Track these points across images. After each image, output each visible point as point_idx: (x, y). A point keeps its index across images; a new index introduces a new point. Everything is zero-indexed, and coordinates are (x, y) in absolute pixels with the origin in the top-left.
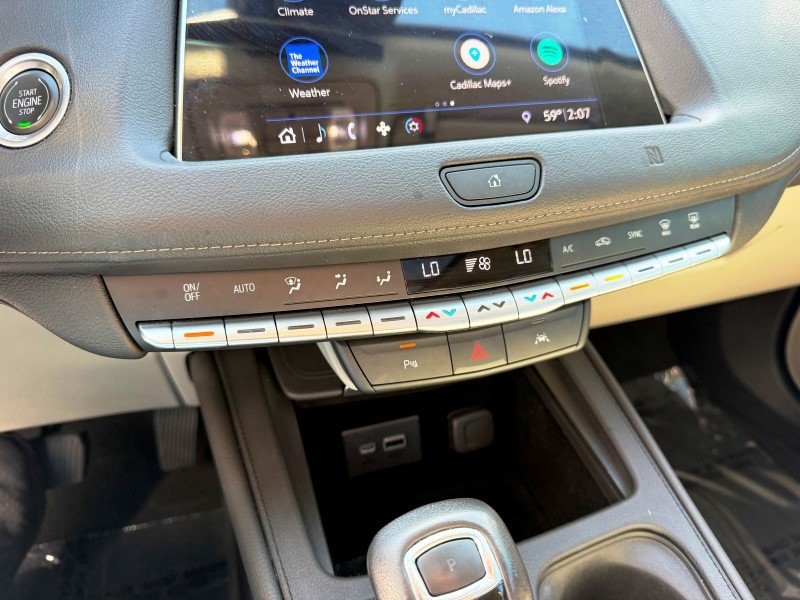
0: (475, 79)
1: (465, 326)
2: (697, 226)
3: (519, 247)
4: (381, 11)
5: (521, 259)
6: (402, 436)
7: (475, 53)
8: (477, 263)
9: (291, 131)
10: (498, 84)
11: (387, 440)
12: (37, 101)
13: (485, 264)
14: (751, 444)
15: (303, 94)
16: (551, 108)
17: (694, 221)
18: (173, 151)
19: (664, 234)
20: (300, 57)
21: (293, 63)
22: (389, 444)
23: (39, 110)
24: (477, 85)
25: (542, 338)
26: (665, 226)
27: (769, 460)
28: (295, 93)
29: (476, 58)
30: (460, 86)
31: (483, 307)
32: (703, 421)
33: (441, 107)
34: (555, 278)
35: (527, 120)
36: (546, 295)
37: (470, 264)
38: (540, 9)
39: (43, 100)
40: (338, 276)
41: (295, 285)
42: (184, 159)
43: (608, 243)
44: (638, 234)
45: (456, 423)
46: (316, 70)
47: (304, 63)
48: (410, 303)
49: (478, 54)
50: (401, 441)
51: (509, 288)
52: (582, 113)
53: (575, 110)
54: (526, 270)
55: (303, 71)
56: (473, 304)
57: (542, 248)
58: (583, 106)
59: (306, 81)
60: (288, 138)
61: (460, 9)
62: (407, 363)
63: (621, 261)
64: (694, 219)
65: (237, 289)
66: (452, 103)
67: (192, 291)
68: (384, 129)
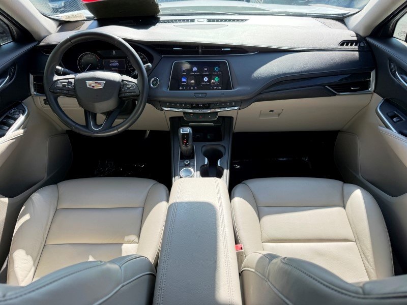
0: (205, 83)
4: (195, 73)
5: (207, 105)
10: (208, 83)
13: (201, 105)
15: (183, 83)
16: (215, 86)
18: (168, 89)
21: (183, 80)
25: (210, 117)
30: (203, 83)
35: (211, 88)
37: (199, 105)
38: (217, 73)
41: (178, 105)
49: (206, 79)
51: (204, 109)
52: (220, 87)
53: (218, 87)
57: (210, 104)
59: (184, 82)
61: (205, 73)
63: (220, 108)
65: (172, 105)
67: (168, 104)
68: (192, 88)
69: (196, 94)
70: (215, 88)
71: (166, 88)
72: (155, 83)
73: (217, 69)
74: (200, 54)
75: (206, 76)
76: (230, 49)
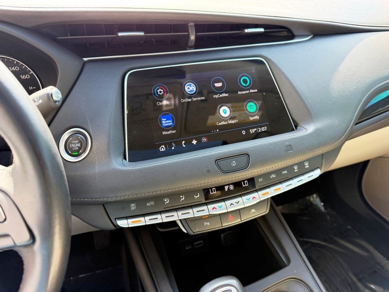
0: (225, 121)
1: (226, 211)
2: (308, 166)
3: (244, 181)
4: (192, 100)
5: (244, 184)
6: (202, 241)
7: (225, 111)
8: (229, 187)
9: (163, 146)
10: (233, 122)
11: (196, 243)
12: (79, 145)
13: (232, 187)
14: (349, 227)
15: (167, 133)
16: (252, 128)
17: (307, 165)
18: (125, 158)
19: (295, 171)
20: (165, 119)
21: (163, 122)
22: (196, 245)
23: (80, 148)
24: (226, 123)
25: (253, 211)
26: (296, 168)
27: (357, 234)
28: (164, 133)
29: (225, 113)
30: (220, 124)
31: (232, 204)
32: (328, 218)
33: (214, 132)
34: (257, 191)
35: (244, 134)
36: (254, 198)
37: (226, 188)
38: (248, 92)
39: (81, 145)
40: (181, 197)
41: (167, 201)
42: (129, 161)
43: (275, 176)
44: (286, 172)
45: (222, 235)
46: (171, 124)
47: (167, 122)
48: (206, 204)
49: (226, 112)
50: (201, 243)
51: (240, 196)
52: (264, 129)
53: (261, 128)
54: (246, 189)
55: (167, 124)
56: (228, 203)
57: (251, 181)
58: (264, 126)
59: (168, 128)
60: (163, 149)
61: (219, 96)
62: (205, 223)
63: (280, 182)
64: (307, 164)
65: (148, 204)
66: (218, 130)
67: (133, 206)
68: (194, 142)
69: (221, 163)
70: (253, 131)
71: (121, 158)
72: (76, 145)
73: (245, 81)
74: (191, 48)
75: (223, 101)
76: (262, 30)
